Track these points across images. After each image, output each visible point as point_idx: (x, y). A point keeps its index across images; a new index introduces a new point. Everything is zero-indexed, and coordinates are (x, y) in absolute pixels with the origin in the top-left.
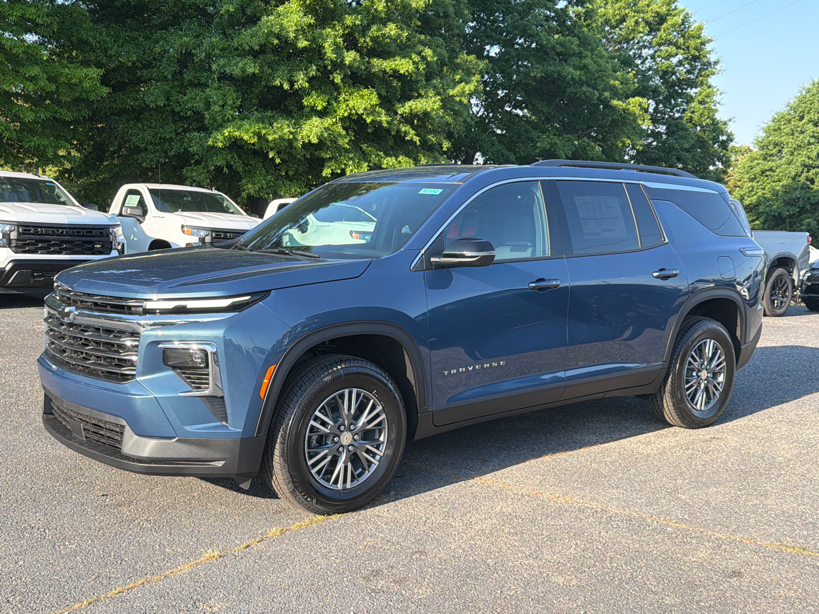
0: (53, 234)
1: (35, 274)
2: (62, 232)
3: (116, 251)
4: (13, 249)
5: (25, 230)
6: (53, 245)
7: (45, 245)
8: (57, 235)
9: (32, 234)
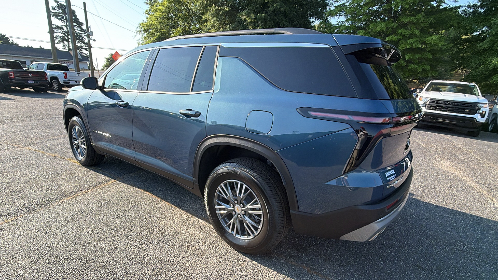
0: (445, 104)
1: (432, 118)
2: (449, 103)
3: (479, 114)
4: (427, 108)
5: (432, 101)
6: (443, 108)
7: (440, 107)
8: (447, 104)
9: (436, 103)
